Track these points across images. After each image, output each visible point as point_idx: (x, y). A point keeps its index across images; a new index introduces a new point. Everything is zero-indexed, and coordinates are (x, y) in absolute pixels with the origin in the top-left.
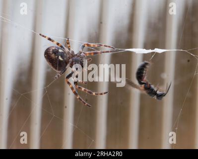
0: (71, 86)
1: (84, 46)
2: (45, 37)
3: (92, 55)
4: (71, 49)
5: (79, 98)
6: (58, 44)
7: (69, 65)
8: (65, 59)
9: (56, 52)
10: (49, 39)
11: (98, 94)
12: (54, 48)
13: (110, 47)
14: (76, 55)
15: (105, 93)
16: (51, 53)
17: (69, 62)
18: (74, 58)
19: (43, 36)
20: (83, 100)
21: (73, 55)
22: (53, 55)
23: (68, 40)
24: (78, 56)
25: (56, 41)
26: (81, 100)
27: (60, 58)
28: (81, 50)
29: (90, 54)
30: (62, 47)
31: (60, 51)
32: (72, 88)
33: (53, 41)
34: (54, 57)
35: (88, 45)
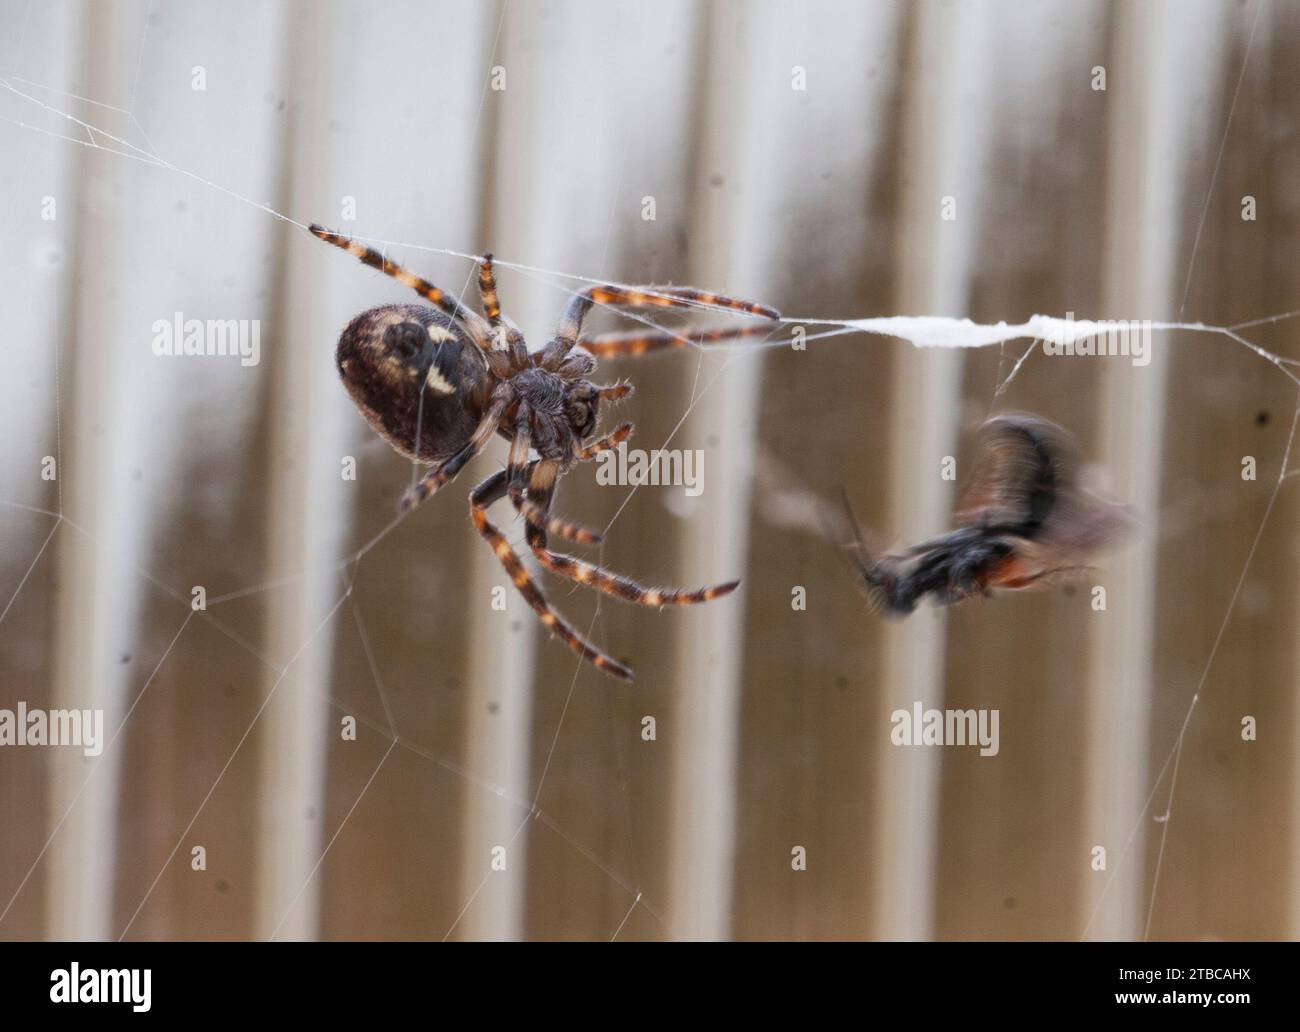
0: (503, 550)
1: (585, 305)
2: (345, 245)
3: (638, 352)
4: (509, 323)
5: (558, 627)
6: (424, 289)
7: (489, 422)
8: (470, 383)
9: (409, 343)
10: (372, 258)
11: (675, 599)
12: (396, 319)
13: (749, 308)
14: (538, 357)
15: (721, 591)
16: (379, 346)
17: (490, 402)
18: (523, 379)
19: (332, 239)
20: (578, 636)
21: (517, 359)
22: (391, 365)
23: (488, 267)
24: (550, 367)
25: (413, 272)
26: (569, 636)
27: (437, 381)
28: (568, 329)
29: (624, 347)
30: (447, 305)
31: (437, 333)
32: (512, 565)
33: (392, 271)
34: (397, 374)
35: (613, 296)
